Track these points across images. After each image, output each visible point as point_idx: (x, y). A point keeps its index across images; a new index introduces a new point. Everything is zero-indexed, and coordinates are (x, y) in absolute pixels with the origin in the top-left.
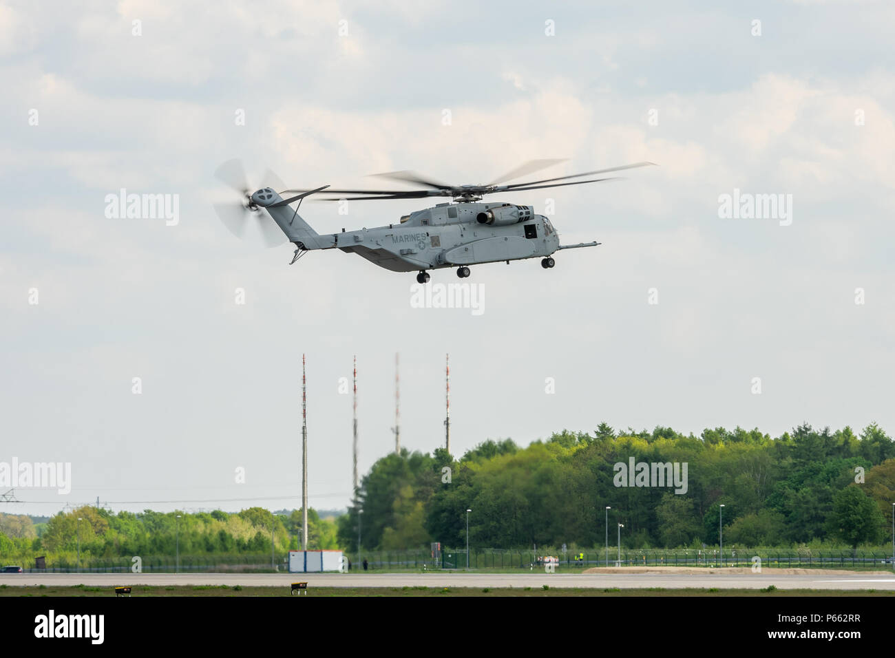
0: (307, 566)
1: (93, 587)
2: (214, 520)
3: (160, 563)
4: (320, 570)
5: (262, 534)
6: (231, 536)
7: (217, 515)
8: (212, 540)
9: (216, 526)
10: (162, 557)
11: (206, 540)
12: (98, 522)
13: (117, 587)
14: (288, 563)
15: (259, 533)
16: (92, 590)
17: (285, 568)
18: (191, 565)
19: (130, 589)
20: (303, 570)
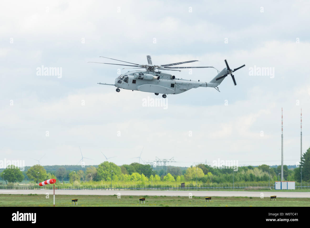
0: (282, 187)
1: (198, 197)
2: (249, 170)
3: (227, 186)
4: (287, 189)
5: (266, 175)
6: (254, 176)
7: (250, 167)
8: (247, 177)
9: (250, 171)
10: (228, 183)
11: (245, 176)
12: (205, 170)
13: (207, 197)
14: (275, 186)
15: (265, 175)
16: (197, 198)
17: (274, 188)
18: (239, 186)
19: (211, 198)
20: (280, 189)
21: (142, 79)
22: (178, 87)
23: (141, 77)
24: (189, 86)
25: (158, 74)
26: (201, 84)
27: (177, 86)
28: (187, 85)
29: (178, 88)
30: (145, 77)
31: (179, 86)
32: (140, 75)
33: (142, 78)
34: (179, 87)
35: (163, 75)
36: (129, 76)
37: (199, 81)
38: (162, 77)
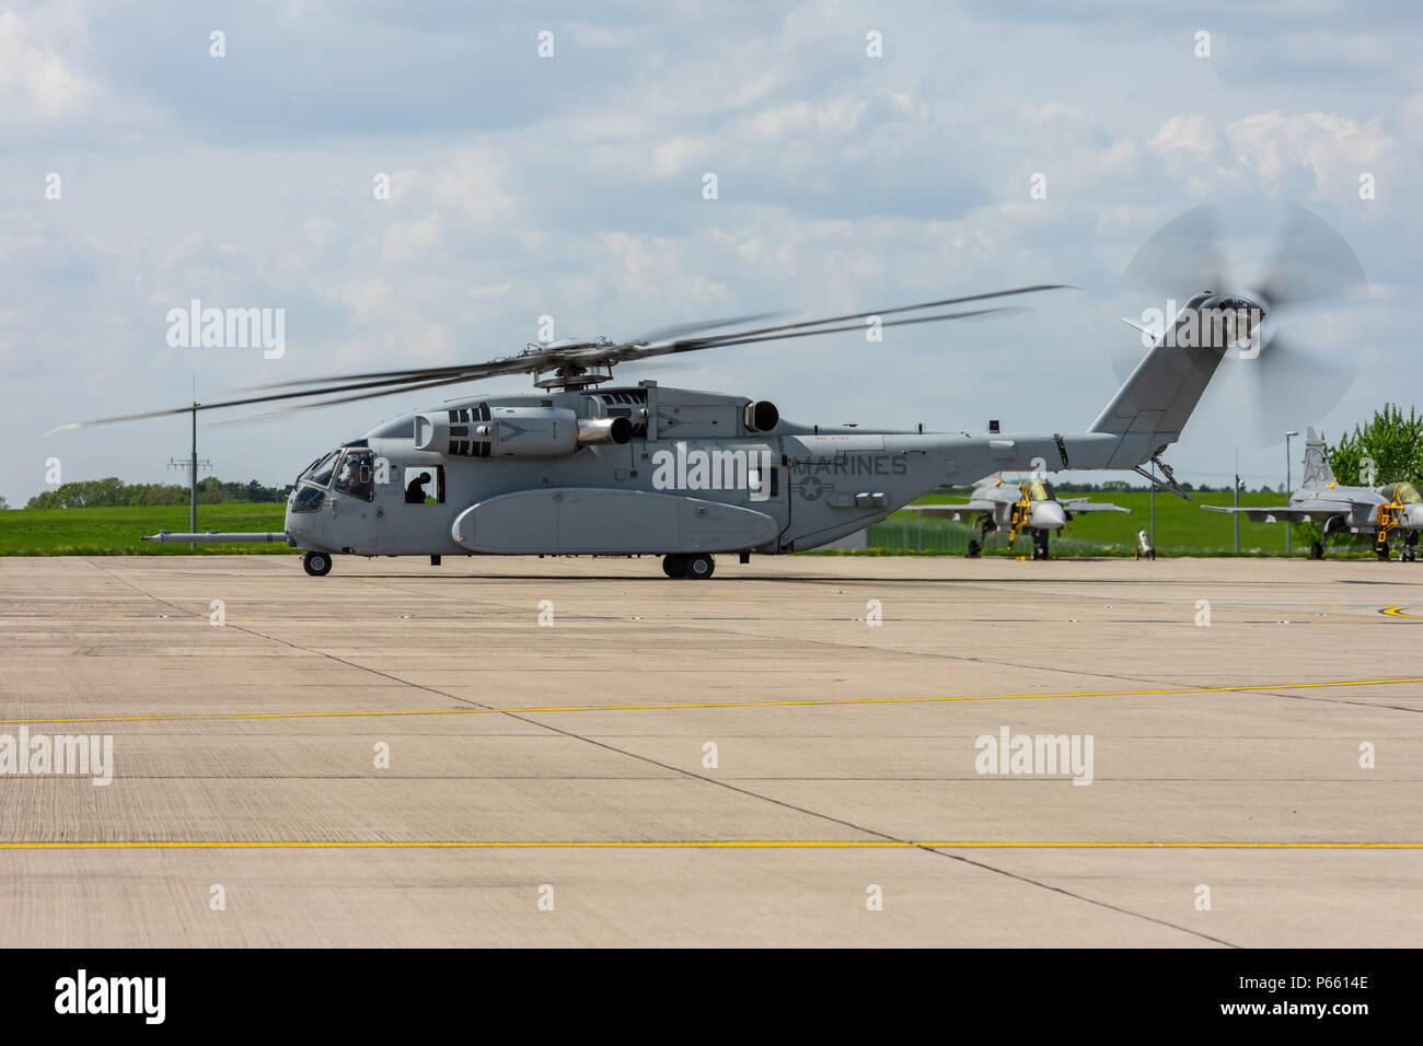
21: (483, 451)
22: (811, 488)
23: (470, 439)
24: (904, 472)
25: (624, 405)
26: (1011, 444)
27: (805, 481)
28: (887, 466)
29: (811, 498)
30: (505, 431)
31: (816, 481)
32: (459, 424)
33: (476, 444)
34: (819, 492)
35: (676, 411)
36: (374, 445)
37: (994, 426)
38: (664, 422)
